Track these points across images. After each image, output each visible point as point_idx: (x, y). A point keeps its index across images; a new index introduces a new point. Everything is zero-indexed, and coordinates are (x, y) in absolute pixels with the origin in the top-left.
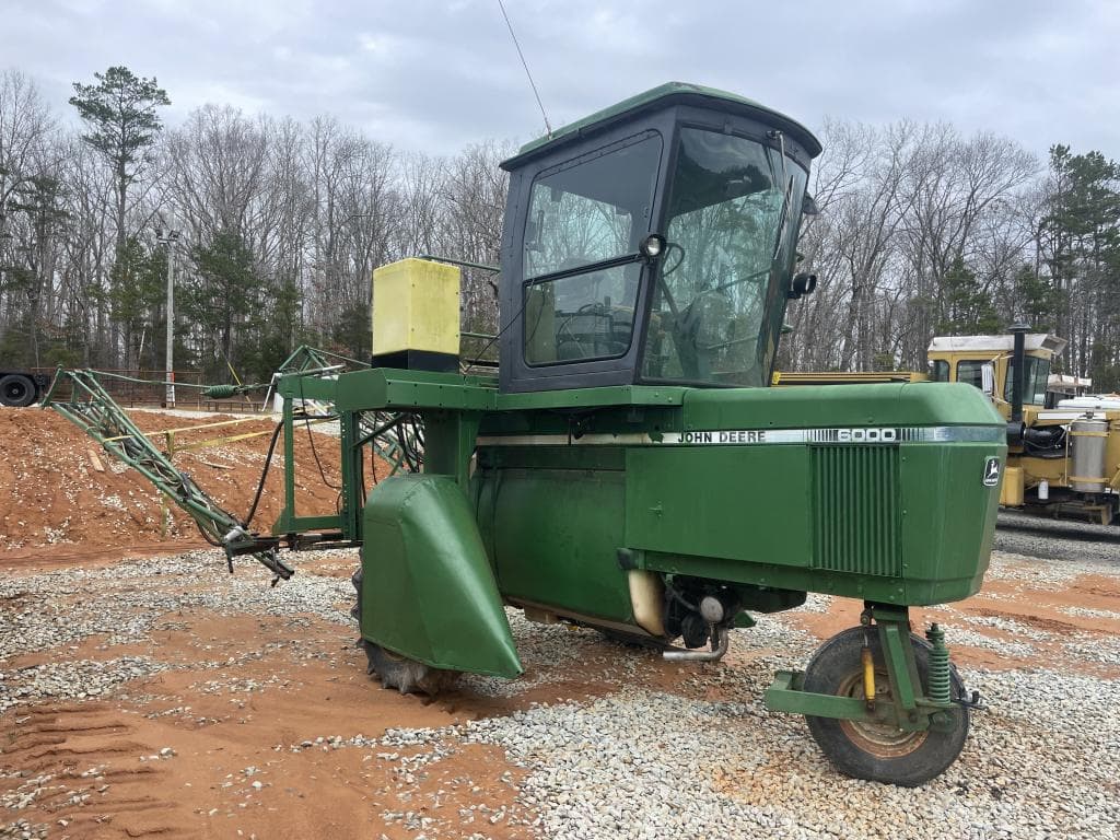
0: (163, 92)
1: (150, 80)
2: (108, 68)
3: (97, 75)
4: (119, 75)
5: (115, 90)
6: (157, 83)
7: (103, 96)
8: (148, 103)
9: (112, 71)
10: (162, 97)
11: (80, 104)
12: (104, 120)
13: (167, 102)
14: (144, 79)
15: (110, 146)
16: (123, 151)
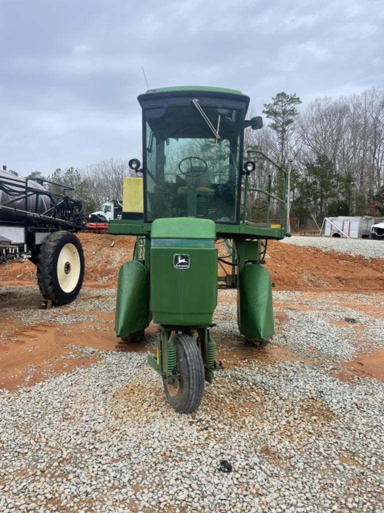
0: (299, 98)
1: (293, 94)
2: (276, 94)
3: (273, 99)
4: (281, 96)
5: (280, 103)
6: (296, 95)
7: (275, 107)
8: (292, 105)
9: (278, 95)
10: (298, 101)
11: (267, 112)
12: (275, 116)
13: (300, 102)
14: (291, 95)
15: (278, 127)
16: (283, 128)
